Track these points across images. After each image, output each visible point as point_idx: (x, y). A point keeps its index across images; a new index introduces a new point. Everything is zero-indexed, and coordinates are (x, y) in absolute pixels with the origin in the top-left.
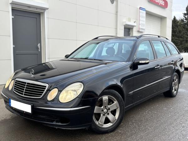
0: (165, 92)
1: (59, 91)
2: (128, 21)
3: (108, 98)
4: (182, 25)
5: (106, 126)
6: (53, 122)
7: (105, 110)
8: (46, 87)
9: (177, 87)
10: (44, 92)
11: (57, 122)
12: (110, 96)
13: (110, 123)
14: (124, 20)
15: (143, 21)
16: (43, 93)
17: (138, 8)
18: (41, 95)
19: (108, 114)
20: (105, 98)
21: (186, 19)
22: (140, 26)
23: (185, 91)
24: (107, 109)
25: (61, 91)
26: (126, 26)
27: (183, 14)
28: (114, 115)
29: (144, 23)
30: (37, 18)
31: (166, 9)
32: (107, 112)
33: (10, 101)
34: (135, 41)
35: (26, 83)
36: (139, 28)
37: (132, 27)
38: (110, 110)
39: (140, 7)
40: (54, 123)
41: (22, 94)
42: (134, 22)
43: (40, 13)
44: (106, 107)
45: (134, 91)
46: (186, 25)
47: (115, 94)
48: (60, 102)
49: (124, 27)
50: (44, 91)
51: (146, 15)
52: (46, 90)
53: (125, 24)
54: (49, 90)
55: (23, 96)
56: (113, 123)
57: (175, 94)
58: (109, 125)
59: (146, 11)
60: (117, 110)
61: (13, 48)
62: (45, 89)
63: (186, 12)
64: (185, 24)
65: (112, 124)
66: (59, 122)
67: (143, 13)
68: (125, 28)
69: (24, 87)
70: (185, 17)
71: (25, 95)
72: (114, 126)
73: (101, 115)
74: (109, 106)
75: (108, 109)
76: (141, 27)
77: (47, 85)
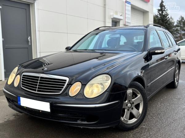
0: (170, 83)
1: (82, 85)
2: (116, 14)
3: (132, 92)
4: (156, 20)
5: (131, 122)
6: (77, 121)
7: (129, 105)
8: (66, 80)
9: (178, 77)
10: (65, 87)
11: (82, 120)
12: (134, 89)
13: (134, 119)
14: (112, 14)
15: (129, 15)
16: (62, 88)
17: (123, 2)
18: (61, 90)
19: (132, 109)
20: (130, 91)
21: (160, 15)
22: (126, 19)
23: (183, 82)
24: (130, 103)
25: (86, 85)
26: (113, 19)
27: (157, 9)
28: (138, 110)
29: (130, 16)
30: (26, 9)
31: (148, 3)
32: (131, 107)
33: (20, 99)
34: (145, 30)
35: (38, 77)
36: (125, 21)
37: (119, 21)
38: (134, 105)
39: (126, 1)
40: (79, 122)
41: (35, 90)
42: (121, 16)
43: (29, 3)
44: (130, 101)
45: (151, 83)
46: (161, 21)
47: (139, 86)
48: (85, 97)
49: (112, 20)
50: (64, 85)
51: (131, 9)
52: (66, 85)
53: (112, 17)
54: (70, 84)
55: (36, 92)
56: (138, 118)
57: (177, 85)
58: (134, 120)
59: (131, 4)
60: (140, 104)
61: (3, 41)
62: (65, 83)
63: (160, 8)
64: (159, 19)
65: (136, 120)
66: (85, 121)
67: (128, 6)
68: (112, 22)
69: (37, 83)
70: (159, 13)
71: (38, 91)
72: (139, 121)
73: (126, 110)
74: (133, 100)
75: (132, 103)
76: (127, 21)
77: (67, 79)
